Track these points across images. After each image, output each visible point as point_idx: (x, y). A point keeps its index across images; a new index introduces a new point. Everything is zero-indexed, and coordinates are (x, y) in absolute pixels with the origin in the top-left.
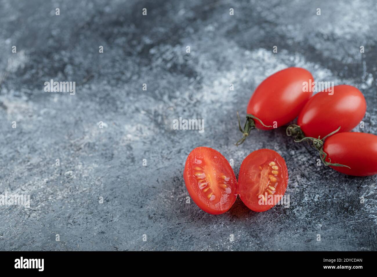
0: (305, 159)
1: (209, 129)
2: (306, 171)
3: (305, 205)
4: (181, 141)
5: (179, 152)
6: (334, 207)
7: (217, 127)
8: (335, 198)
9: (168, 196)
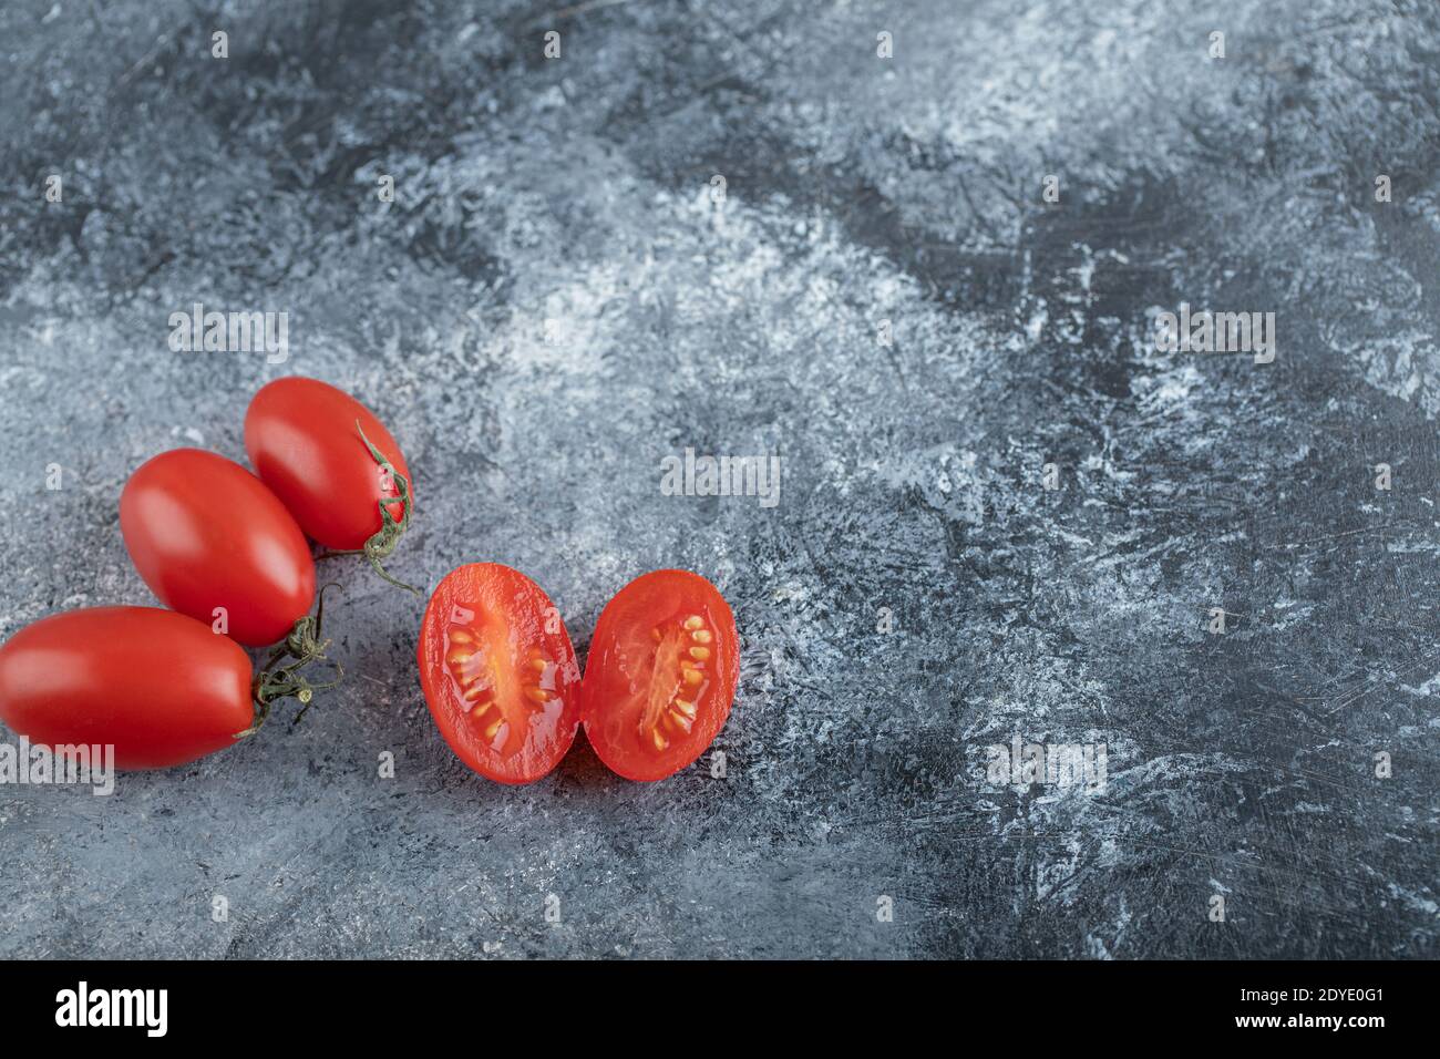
0: (802, 595)
1: (517, 468)
2: (802, 636)
3: (788, 755)
4: (427, 506)
5: (419, 545)
6: (874, 766)
7: (544, 463)
8: (879, 737)
9: (374, 700)
